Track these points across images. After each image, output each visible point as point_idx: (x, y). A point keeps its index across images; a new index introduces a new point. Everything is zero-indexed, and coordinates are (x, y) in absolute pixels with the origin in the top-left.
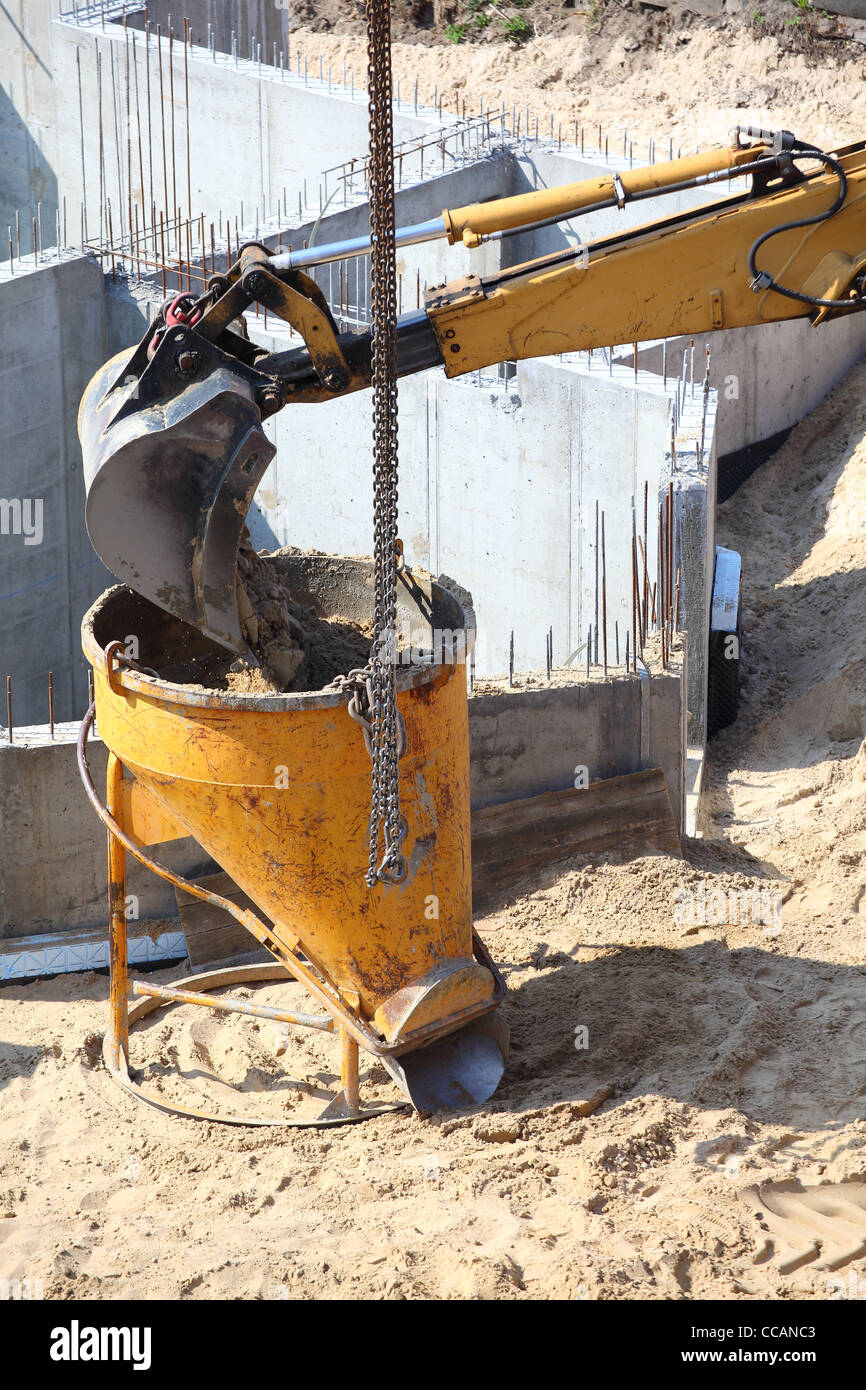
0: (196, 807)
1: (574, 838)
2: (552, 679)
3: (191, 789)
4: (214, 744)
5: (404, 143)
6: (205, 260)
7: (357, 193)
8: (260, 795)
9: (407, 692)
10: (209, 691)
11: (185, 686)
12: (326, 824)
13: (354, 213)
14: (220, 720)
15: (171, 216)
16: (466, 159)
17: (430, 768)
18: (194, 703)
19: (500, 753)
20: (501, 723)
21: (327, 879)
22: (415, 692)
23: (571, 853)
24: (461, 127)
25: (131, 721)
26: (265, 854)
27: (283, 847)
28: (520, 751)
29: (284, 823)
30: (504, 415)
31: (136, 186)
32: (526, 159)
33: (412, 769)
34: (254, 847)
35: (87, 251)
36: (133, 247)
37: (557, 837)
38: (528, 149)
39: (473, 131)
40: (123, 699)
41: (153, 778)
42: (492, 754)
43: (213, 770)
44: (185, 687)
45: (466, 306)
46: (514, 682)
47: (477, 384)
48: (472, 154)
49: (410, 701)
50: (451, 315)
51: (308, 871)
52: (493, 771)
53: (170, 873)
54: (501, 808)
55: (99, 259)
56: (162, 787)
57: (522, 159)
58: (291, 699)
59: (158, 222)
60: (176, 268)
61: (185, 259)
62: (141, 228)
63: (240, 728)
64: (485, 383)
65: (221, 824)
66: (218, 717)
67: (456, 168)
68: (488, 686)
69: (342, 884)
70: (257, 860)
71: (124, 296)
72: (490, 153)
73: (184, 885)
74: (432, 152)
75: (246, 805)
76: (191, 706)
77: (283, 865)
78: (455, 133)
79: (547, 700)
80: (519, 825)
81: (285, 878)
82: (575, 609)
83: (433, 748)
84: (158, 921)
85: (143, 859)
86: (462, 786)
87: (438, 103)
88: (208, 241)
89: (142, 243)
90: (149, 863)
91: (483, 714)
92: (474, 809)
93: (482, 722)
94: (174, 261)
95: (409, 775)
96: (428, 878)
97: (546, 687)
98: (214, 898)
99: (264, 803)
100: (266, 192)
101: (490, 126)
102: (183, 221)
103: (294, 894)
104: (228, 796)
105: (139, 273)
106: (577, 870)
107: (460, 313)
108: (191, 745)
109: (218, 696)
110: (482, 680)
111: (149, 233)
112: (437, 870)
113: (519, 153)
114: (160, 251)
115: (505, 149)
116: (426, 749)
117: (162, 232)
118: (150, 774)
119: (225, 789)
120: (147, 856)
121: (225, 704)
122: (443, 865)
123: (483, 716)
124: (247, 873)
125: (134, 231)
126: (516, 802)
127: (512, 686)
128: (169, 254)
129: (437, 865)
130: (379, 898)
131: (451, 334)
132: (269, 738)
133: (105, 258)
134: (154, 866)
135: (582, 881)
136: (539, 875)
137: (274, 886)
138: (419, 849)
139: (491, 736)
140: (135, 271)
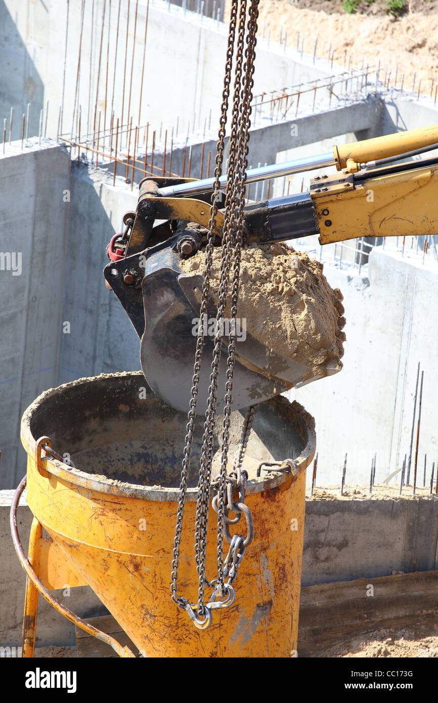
0: (93, 566)
1: (379, 616)
2: (374, 492)
3: (91, 552)
4: (111, 521)
5: (302, 84)
6: (147, 156)
7: (264, 118)
8: (142, 562)
9: (258, 493)
10: (110, 481)
11: (93, 475)
12: (190, 588)
13: (260, 133)
14: (117, 503)
15: (125, 123)
16: (347, 100)
17: (272, 551)
18: (99, 489)
19: (329, 545)
20: (331, 522)
21: (187, 630)
22: (265, 493)
23: (376, 627)
24: (346, 76)
25: (50, 496)
26: (142, 606)
27: (156, 602)
28: (343, 545)
29: (158, 585)
30: (357, 292)
31: (102, 97)
32: (392, 104)
33: (258, 550)
34: (134, 600)
35: (61, 142)
36: (94, 143)
37: (366, 613)
38: (394, 97)
39: (355, 80)
40: (47, 480)
41: (63, 541)
42: (323, 544)
43: (108, 540)
44: (93, 477)
45: (339, 193)
46: (344, 492)
47: (338, 267)
48: (352, 97)
49: (260, 500)
50: (327, 199)
51: (173, 623)
52: (322, 557)
53: (70, 613)
54: (326, 586)
55: (68, 149)
56: (70, 549)
57: (389, 103)
58: (171, 493)
59: (115, 125)
60: (125, 161)
61: (131, 154)
62: (102, 129)
63: (131, 511)
64: (344, 266)
65: (111, 581)
66: (116, 501)
67: (339, 106)
68: (325, 493)
69: (198, 634)
70: (135, 610)
71: (84, 178)
72: (365, 97)
73: (79, 623)
74: (323, 93)
75: (131, 568)
76: (97, 491)
77: (155, 616)
78: (342, 80)
79: (368, 508)
80: (339, 601)
81: (156, 626)
82: (395, 441)
83: (275, 536)
84: (60, 648)
85: (51, 601)
86: (296, 565)
87: (331, 57)
88: (150, 143)
89: (101, 141)
90: (55, 604)
91: (319, 514)
92: (305, 586)
93: (317, 519)
94: (124, 155)
95: (255, 556)
96: (264, 635)
97: (368, 498)
98: (101, 635)
99: (144, 569)
100: (197, 112)
101: (368, 77)
102: (134, 127)
103: (162, 639)
104: (118, 561)
105: (97, 162)
106: (380, 641)
107: (334, 197)
108: (93, 519)
109: (117, 486)
110: (320, 488)
111: (108, 133)
112: (271, 629)
113: (387, 98)
114: (114, 148)
115: (377, 95)
116: (270, 535)
117: (117, 133)
118: (62, 538)
119: (116, 555)
120: (54, 598)
121: (122, 492)
122: (276, 626)
123: (319, 515)
124: (128, 619)
125: (97, 131)
126: (337, 583)
127: (343, 495)
128: (121, 150)
129: (272, 625)
130: (225, 648)
131: (326, 212)
132: (152, 520)
133: (73, 148)
134: (58, 607)
135: (383, 650)
136: (350, 642)
137: (147, 631)
138: (259, 612)
139: (323, 531)
140: (95, 160)
